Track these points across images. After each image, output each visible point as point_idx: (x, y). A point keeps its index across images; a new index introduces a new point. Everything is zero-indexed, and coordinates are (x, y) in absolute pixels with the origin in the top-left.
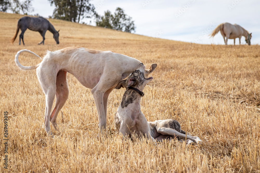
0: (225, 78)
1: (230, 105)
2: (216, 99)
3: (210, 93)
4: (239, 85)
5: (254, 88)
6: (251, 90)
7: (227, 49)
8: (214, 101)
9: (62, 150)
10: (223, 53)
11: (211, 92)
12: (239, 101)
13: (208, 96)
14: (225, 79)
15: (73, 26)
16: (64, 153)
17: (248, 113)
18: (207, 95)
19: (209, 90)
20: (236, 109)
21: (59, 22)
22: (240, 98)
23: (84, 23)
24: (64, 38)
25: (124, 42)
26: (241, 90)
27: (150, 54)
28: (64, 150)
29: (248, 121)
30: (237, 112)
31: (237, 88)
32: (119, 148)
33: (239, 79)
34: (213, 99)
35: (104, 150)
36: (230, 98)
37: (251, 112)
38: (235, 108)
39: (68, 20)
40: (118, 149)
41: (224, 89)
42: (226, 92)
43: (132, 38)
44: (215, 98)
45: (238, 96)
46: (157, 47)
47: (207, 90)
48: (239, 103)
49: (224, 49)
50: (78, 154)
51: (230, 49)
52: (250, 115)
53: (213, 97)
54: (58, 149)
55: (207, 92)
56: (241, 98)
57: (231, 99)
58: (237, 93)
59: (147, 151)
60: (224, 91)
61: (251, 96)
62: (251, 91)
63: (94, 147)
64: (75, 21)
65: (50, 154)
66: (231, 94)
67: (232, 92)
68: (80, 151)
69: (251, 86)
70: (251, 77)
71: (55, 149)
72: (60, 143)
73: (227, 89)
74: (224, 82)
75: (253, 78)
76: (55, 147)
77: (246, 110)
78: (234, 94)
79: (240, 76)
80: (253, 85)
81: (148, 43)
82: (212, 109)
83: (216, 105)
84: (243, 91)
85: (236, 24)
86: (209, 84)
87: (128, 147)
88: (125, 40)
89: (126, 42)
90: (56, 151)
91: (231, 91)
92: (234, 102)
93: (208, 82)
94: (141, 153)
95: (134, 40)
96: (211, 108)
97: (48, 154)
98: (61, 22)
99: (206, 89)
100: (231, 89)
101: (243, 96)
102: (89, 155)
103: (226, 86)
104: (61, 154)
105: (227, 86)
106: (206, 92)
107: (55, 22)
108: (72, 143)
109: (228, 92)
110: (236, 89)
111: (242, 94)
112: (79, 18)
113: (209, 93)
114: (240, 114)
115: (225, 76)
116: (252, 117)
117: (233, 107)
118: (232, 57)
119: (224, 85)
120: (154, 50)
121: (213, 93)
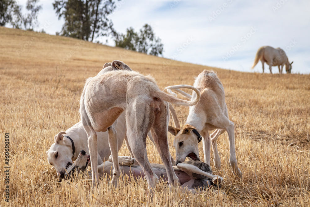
0: (271, 114)
1: (277, 148)
2: (260, 140)
3: (253, 133)
4: (288, 124)
5: (306, 128)
6: (302, 129)
7: (274, 79)
8: (257, 143)
9: (72, 197)
10: (269, 84)
11: (253, 131)
12: (288, 143)
13: (250, 136)
14: (271, 116)
15: (85, 46)
16: (74, 202)
17: (299, 159)
18: (249, 134)
19: (252, 128)
20: (285, 153)
21: (69, 40)
22: (289, 140)
23: (98, 42)
24: (74, 60)
25: (147, 66)
26: (291, 129)
27: (179, 82)
28: (74, 198)
29: (300, 168)
30: (285, 156)
31: (286, 127)
32: (142, 198)
33: (288, 116)
34: (256, 139)
35: (123, 199)
36: (277, 139)
37: (303, 157)
38: (283, 151)
39: (79, 38)
40: (140, 199)
41: (270, 127)
42: (272, 131)
43: (157, 63)
44: (258, 138)
45: (287, 137)
46: (187, 73)
47: (250, 129)
48: (289, 146)
49: (270, 78)
50: (91, 203)
51: (278, 78)
52: (301, 161)
53: (257, 137)
54: (66, 197)
55: (249, 131)
56: (291, 140)
57: (279, 141)
58: (285, 134)
59: (176, 202)
60: (270, 131)
61: (303, 137)
62: (303, 131)
63: (111, 195)
64: (87, 39)
65: (57, 203)
66: (279, 134)
67: (279, 132)
68: (94, 200)
69: (303, 125)
70: (303, 114)
71: (63, 196)
72: (69, 189)
73: (273, 127)
74: (270, 119)
75: (306, 116)
76: (63, 194)
77: (297, 155)
78: (282, 134)
79: (289, 113)
80: (306, 124)
81: (176, 69)
82: (255, 153)
83: (260, 148)
84: (293, 131)
85: (279, 48)
86: (252, 122)
87: (153, 196)
88: (149, 64)
89: (150, 67)
90: (64, 199)
91: (278, 130)
92: (283, 144)
93: (251, 119)
94: (169, 204)
95: (159, 65)
96: (254, 151)
97: (55, 203)
98: (71, 41)
99: (247, 127)
100: (279, 128)
101: (293, 137)
102: (105, 205)
103: (272, 124)
104: (71, 203)
105: (274, 124)
106: (247, 131)
107: (64, 40)
108: (84, 189)
109: (274, 131)
110: (284, 129)
111: (292, 135)
112: (93, 36)
113: (251, 133)
114: (289, 159)
115: (271, 112)
116: (304, 163)
117: (282, 150)
118: (280, 88)
119: (270, 123)
120: (184, 77)
121: (256, 132)
